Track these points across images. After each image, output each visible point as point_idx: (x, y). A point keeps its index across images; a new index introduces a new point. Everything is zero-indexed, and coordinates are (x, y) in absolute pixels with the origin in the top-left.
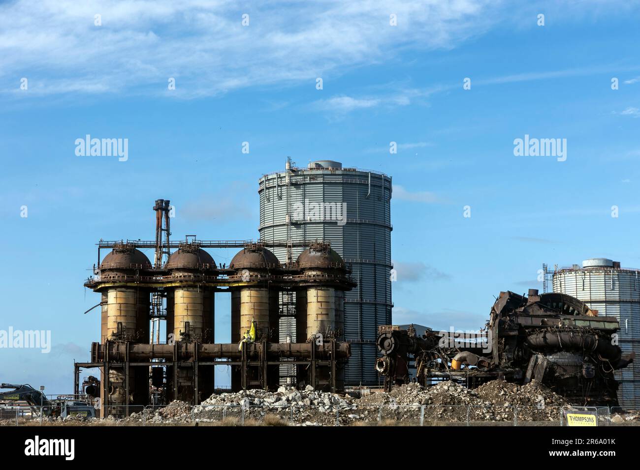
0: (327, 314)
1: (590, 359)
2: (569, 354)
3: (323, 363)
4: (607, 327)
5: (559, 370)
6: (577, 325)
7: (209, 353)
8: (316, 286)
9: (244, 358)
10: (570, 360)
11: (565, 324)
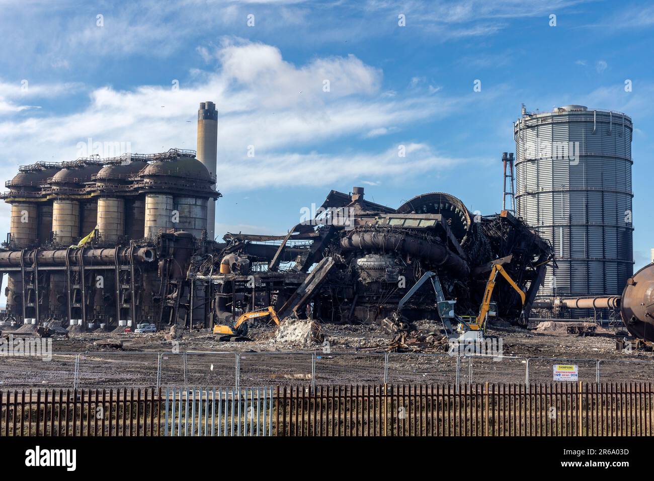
0: (155, 221)
1: (400, 261)
2: (377, 256)
3: (125, 267)
4: (422, 225)
5: (363, 275)
6: (390, 224)
7: (45, 259)
8: (151, 193)
9: (67, 263)
10: (376, 263)
11: (379, 223)
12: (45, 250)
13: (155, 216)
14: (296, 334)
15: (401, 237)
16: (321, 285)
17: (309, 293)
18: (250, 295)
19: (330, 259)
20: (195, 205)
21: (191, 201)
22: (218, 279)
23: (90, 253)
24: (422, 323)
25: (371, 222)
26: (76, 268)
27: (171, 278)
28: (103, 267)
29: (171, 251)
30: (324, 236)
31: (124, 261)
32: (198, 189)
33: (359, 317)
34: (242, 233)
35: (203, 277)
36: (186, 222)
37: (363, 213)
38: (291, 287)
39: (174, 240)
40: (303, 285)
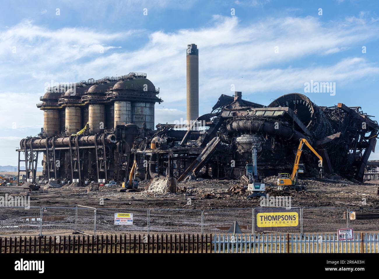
0: (119, 117)
1: (263, 138)
2: (248, 136)
3: (100, 147)
4: (275, 115)
5: (240, 147)
6: (256, 114)
7: (58, 143)
8: (117, 100)
9: (70, 145)
10: (247, 140)
11: (249, 114)
12: (59, 137)
13: (119, 114)
14: (159, 187)
15: (262, 122)
16: (212, 155)
17: (203, 160)
18: (167, 162)
19: (218, 138)
20: (146, 107)
21: (143, 105)
22: (149, 153)
23: (82, 139)
24: (271, 178)
25: (244, 113)
26: (74, 148)
27: (124, 152)
28: (89, 147)
29: (123, 136)
30: (216, 124)
31: (99, 143)
32: (147, 97)
33: (236, 175)
34: (168, 124)
35: (141, 152)
36: (140, 118)
37: (240, 108)
38: (193, 156)
39: (125, 129)
40: (200, 155)
